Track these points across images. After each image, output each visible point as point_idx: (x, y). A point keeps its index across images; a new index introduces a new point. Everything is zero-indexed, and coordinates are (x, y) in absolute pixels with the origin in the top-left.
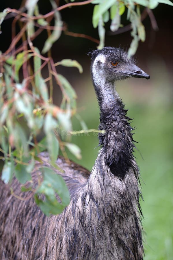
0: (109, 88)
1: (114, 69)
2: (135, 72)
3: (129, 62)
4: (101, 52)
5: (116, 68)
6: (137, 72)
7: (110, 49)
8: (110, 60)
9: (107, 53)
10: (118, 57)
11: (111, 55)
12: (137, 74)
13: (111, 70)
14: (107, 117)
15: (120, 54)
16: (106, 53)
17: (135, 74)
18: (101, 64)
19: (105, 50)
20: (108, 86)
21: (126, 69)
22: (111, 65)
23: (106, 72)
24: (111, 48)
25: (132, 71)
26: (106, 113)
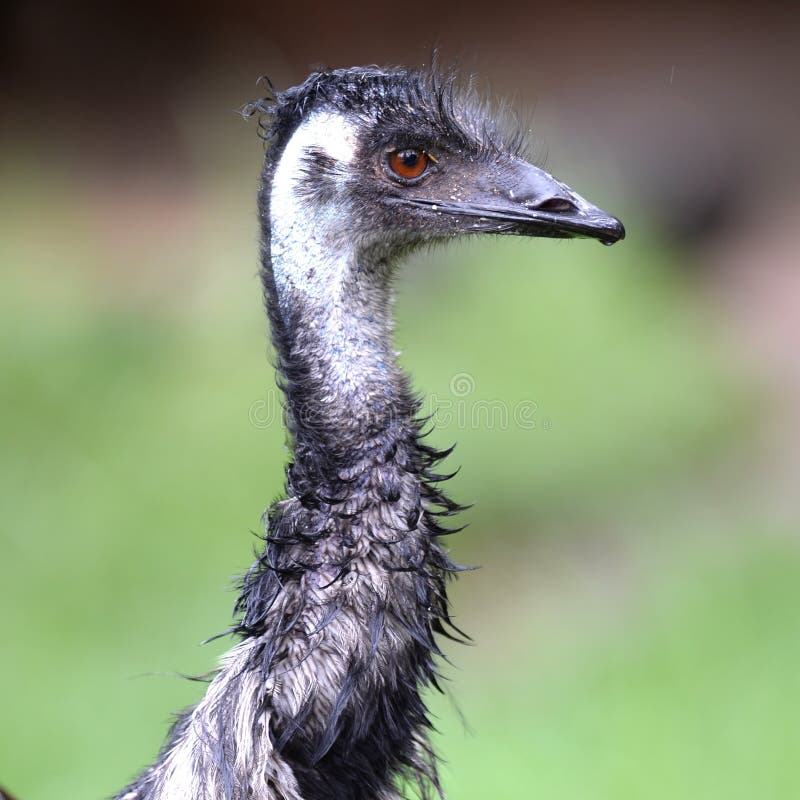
0: (366, 304)
1: (411, 196)
2: (537, 202)
3: (493, 152)
4: (329, 101)
5: (417, 185)
6: (548, 205)
7: (376, 79)
8: (386, 144)
9: (360, 100)
10: (433, 124)
11: (387, 112)
12: (547, 215)
13: (394, 200)
14: (344, 474)
15: (440, 105)
16: (356, 106)
17: (535, 214)
18: (332, 166)
19: (352, 87)
20: (363, 295)
21: (482, 190)
22: (391, 173)
23: (364, 215)
24: (380, 73)
25: (518, 200)
26: (339, 451)
